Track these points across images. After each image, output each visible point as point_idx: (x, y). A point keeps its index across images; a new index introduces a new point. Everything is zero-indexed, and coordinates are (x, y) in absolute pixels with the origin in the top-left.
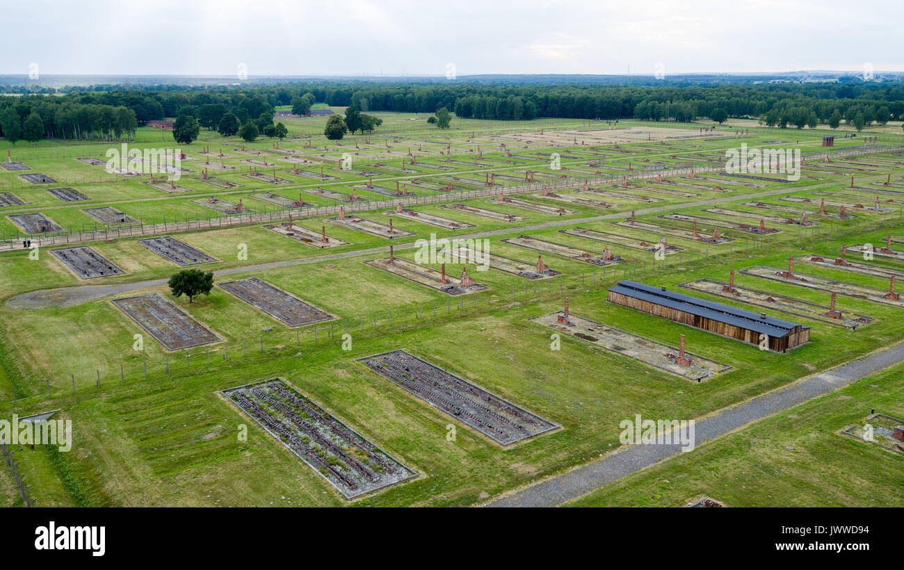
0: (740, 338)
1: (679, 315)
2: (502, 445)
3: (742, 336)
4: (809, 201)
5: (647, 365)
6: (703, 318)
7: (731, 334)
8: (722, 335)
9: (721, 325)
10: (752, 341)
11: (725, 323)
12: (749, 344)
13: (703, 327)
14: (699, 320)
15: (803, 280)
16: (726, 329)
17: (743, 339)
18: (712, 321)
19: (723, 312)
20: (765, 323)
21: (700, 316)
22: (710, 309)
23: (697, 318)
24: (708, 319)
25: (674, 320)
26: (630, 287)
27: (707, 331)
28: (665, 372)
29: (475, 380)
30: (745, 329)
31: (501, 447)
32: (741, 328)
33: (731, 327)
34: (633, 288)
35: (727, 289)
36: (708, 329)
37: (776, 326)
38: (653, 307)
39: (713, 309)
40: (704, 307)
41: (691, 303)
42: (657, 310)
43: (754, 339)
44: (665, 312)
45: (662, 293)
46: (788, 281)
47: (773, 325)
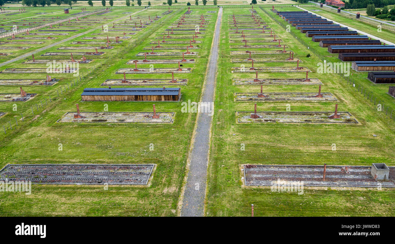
0: (159, 100)
1: (126, 98)
2: (145, 185)
3: (160, 99)
4: (95, 38)
5: (145, 123)
6: (139, 96)
7: (155, 99)
8: (150, 101)
9: (149, 97)
10: (165, 100)
11: (151, 95)
12: (165, 101)
13: (140, 100)
14: (137, 97)
15: (143, 71)
16: (152, 98)
17: (161, 100)
18: (144, 96)
19: (146, 91)
20: (167, 91)
21: (138, 95)
22: (139, 91)
23: (136, 97)
24: (142, 96)
25: (124, 100)
26: (92, 91)
27: (143, 101)
28: (155, 123)
29: (80, 162)
30: (161, 95)
31: (145, 186)
32: (159, 95)
33: (154, 96)
34: (93, 91)
35: (124, 82)
36: (143, 100)
37: (172, 91)
38: (110, 97)
39: (141, 91)
40: (135, 91)
41: (128, 91)
42: (113, 98)
43: (166, 98)
44: (118, 98)
45: (110, 90)
46: (138, 72)
47: (170, 91)
